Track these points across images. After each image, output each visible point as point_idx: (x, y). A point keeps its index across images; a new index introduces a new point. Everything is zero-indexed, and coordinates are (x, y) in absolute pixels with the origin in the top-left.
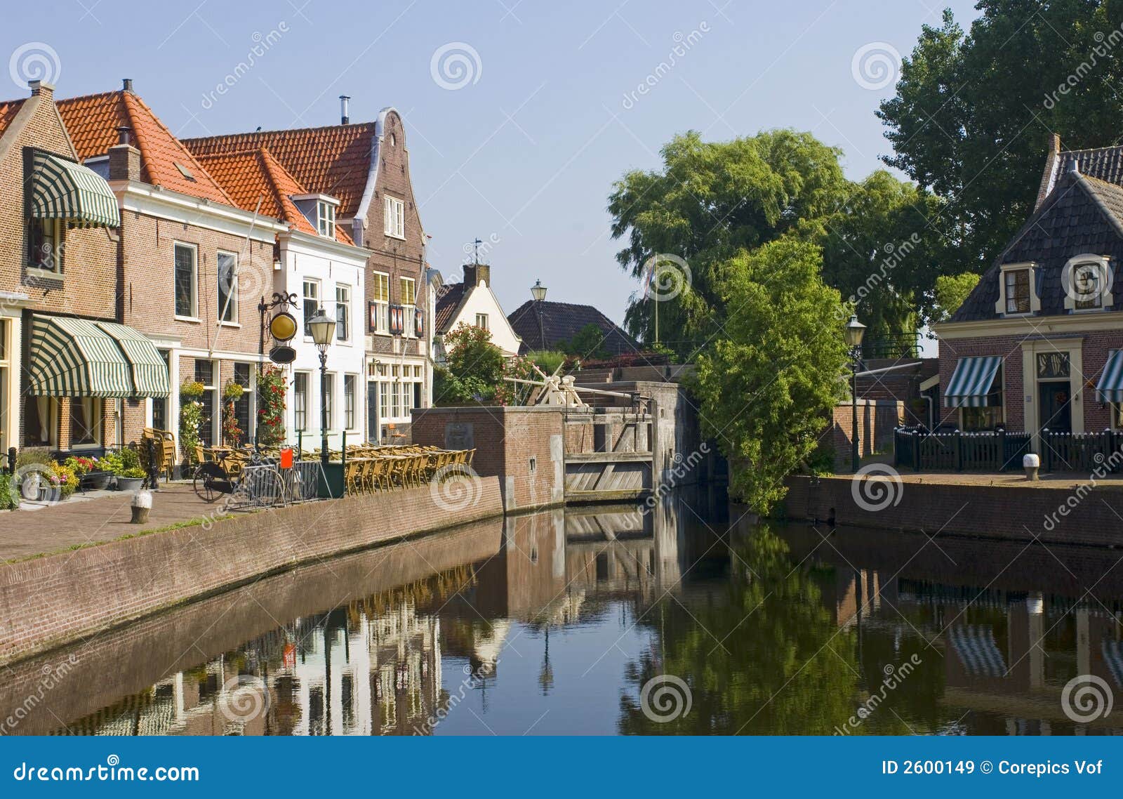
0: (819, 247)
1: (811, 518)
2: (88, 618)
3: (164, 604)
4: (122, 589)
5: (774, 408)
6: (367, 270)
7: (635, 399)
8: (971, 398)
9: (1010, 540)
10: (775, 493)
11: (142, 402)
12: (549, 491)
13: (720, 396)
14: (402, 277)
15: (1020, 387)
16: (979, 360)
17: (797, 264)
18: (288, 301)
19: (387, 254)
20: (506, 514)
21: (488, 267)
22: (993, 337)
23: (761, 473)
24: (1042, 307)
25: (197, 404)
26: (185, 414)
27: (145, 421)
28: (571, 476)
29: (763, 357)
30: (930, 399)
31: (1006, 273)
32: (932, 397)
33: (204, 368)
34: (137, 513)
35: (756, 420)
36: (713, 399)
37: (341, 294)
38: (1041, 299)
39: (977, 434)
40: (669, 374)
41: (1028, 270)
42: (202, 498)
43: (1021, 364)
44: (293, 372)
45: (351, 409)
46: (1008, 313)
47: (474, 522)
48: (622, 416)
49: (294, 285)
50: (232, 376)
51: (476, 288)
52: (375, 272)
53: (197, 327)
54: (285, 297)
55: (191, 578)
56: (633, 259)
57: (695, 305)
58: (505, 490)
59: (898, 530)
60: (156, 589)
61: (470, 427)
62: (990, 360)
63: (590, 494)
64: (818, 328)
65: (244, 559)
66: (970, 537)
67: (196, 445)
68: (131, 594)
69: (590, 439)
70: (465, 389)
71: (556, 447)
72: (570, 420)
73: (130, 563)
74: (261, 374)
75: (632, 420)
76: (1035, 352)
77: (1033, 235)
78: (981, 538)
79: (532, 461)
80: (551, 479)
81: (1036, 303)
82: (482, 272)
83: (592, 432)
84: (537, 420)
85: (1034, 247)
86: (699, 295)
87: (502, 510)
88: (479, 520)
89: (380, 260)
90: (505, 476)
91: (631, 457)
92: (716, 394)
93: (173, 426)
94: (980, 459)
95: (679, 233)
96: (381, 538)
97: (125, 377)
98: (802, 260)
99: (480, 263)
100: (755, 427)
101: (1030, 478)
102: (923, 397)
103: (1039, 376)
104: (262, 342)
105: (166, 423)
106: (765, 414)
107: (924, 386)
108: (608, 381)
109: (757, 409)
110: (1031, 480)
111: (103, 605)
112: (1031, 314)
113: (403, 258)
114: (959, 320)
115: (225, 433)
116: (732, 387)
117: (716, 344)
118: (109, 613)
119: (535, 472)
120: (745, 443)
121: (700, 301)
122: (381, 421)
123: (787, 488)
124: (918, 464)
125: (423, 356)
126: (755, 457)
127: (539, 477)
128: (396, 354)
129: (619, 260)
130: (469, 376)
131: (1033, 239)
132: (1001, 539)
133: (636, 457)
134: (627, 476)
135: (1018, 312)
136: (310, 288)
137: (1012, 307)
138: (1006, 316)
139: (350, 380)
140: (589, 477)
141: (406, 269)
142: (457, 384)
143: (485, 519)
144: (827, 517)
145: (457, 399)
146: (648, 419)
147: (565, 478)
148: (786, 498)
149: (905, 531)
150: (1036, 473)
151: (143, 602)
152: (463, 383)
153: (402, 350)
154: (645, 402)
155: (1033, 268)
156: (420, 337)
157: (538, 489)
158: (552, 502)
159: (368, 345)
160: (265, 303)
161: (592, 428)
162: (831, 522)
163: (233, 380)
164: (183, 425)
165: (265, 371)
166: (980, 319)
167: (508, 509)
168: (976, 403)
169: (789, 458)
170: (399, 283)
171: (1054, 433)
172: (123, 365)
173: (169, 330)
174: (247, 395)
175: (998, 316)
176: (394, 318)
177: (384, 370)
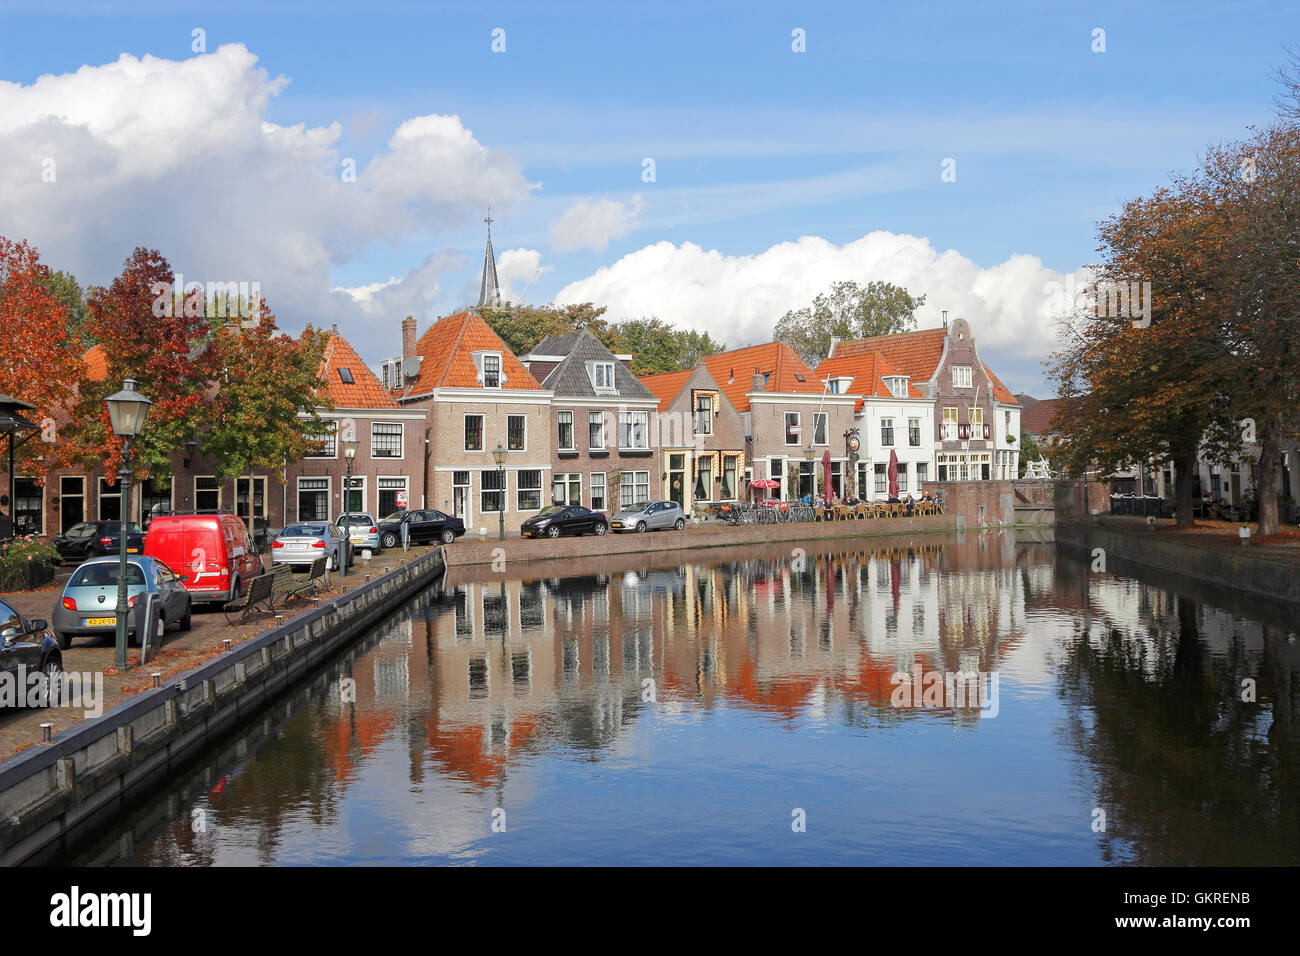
6: (936, 408)
14: (970, 408)
18: (856, 432)
19: (955, 398)
37: (914, 422)
52: (944, 408)
53: (800, 448)
71: (1006, 500)
79: (982, 508)
84: (988, 487)
89: (948, 402)
90: (957, 515)
104: (847, 451)
113: (970, 398)
119: (985, 513)
125: (990, 449)
127: (989, 515)
128: (964, 450)
136: (887, 422)
139: (923, 465)
141: (973, 403)
153: (969, 447)
156: (987, 439)
157: (988, 521)
159: (938, 447)
160: (847, 433)
170: (967, 411)
173: (782, 451)
176: (962, 431)
177: (953, 459)
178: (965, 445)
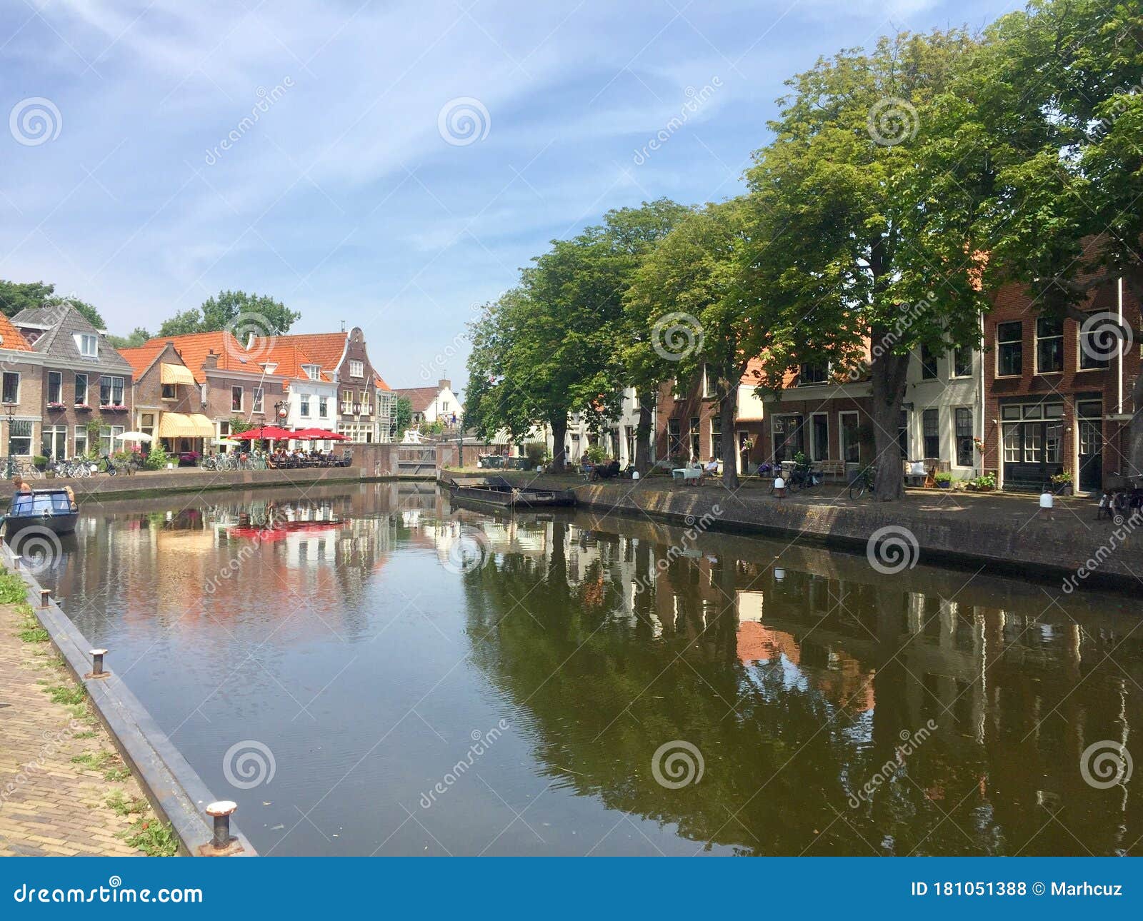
6: (339, 390)
12: (388, 473)
14: (361, 392)
19: (351, 384)
51: (444, 390)
52: (344, 390)
53: (242, 414)
71: (393, 458)
79: (378, 463)
80: (389, 469)
84: (382, 448)
89: (347, 386)
104: (276, 418)
113: (361, 385)
119: (380, 467)
125: (373, 422)
128: (356, 421)
136: (305, 398)
141: (363, 388)
153: (359, 420)
156: (371, 415)
157: (381, 473)
159: (339, 419)
160: (278, 405)
170: (359, 394)
173: (229, 415)
176: (355, 408)
177: (349, 427)
178: (356, 418)
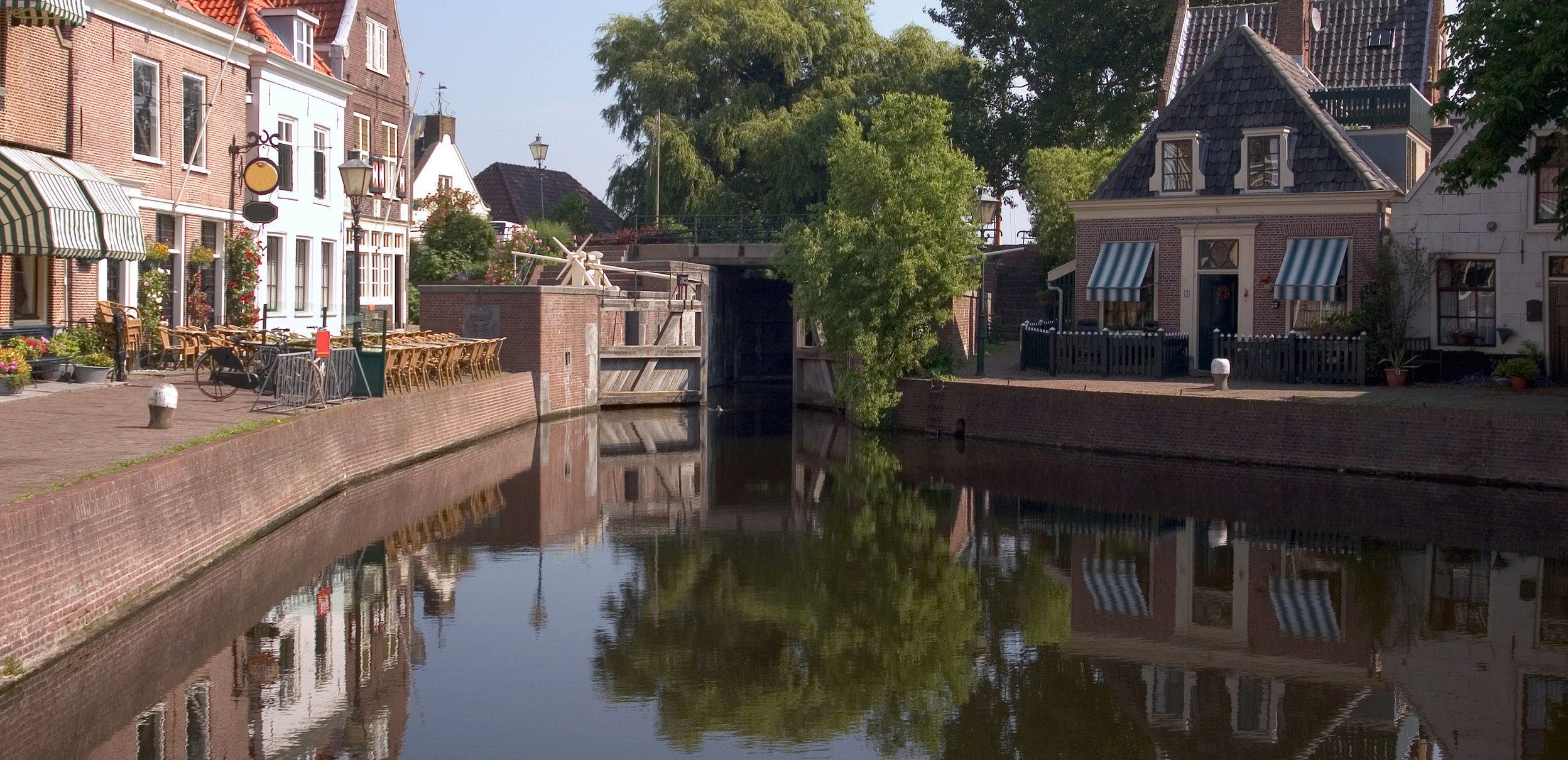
0: (946, 102)
1: (933, 431)
2: (161, 566)
3: (233, 543)
4: (192, 523)
5: (895, 296)
6: (347, 111)
7: (682, 281)
8: (1119, 290)
9: (1206, 460)
10: (887, 399)
11: (93, 266)
12: (583, 391)
13: (829, 279)
14: (384, 123)
15: (1177, 279)
16: (1127, 247)
17: (921, 122)
18: (268, 143)
19: (368, 93)
20: (540, 419)
21: (454, 119)
22: (1145, 220)
23: (874, 374)
24: (1206, 186)
25: (161, 271)
26: (146, 283)
27: (97, 291)
28: (607, 373)
29: (881, 234)
30: (1060, 291)
31: (1164, 143)
32: (1061, 287)
33: (167, 224)
34: (158, 413)
35: (873, 310)
36: (821, 283)
37: (319, 139)
38: (1205, 175)
39: (1124, 334)
40: (696, 253)
41: (1191, 141)
42: (207, 394)
43: (1179, 251)
44: (266, 235)
45: (326, 285)
46: (1163, 191)
47: (512, 429)
48: (667, 301)
49: (268, 124)
50: (198, 236)
51: (440, 145)
52: (355, 114)
53: (159, 171)
54: (264, 138)
55: (257, 505)
56: (621, 119)
57: (700, 174)
58: (539, 389)
59: (1055, 446)
60: (224, 523)
61: (496, 310)
62: (1140, 247)
63: (629, 397)
64: (948, 200)
65: (302, 477)
66: (1153, 456)
67: (159, 325)
68: (201, 530)
69: (621, 330)
70: (445, 265)
71: (592, 337)
72: (607, 305)
73: (198, 485)
74: (232, 236)
75: (679, 307)
76: (1197, 239)
77: (1195, 99)
78: (1170, 457)
79: (567, 354)
80: (585, 376)
81: (1199, 181)
82: (447, 126)
83: (624, 321)
84: (573, 305)
85: (1196, 114)
86: (705, 163)
87: (536, 415)
88: (516, 427)
89: (360, 100)
90: (540, 372)
91: (677, 352)
92: (825, 277)
93: (131, 298)
94: (1127, 363)
95: (683, 88)
96: (429, 449)
97: (93, 230)
98: (929, 116)
99: (444, 114)
100: (871, 319)
101: (1219, 387)
102: (1050, 288)
103: (1200, 267)
104: (233, 195)
105: (120, 295)
106: (883, 302)
107: (1054, 275)
108: (623, 259)
109: (875, 296)
110: (1221, 389)
111: (174, 547)
112: (1193, 192)
113: (385, 99)
114: (1103, 197)
115: (190, 311)
116: (844, 267)
117: (826, 215)
118: (181, 557)
119: (570, 369)
120: (860, 338)
121: (707, 172)
122: (364, 301)
123: (901, 394)
124: (1055, 368)
125: (404, 222)
126: (869, 357)
127: (574, 375)
128: (377, 218)
129: (604, 116)
130: (450, 249)
131: (1194, 104)
132: (1194, 459)
133: (682, 352)
134: (671, 374)
135: (1177, 190)
136: (285, 130)
137: (1170, 184)
138: (1162, 194)
139: (327, 247)
140: (627, 375)
141: (389, 112)
142: (437, 259)
143: (521, 425)
144: (954, 429)
145: (435, 277)
146: (697, 307)
147: (599, 374)
148: (900, 405)
149: (1064, 447)
150: (1225, 382)
151: (214, 540)
152: (443, 257)
153: (383, 213)
154: (694, 286)
155: (1198, 138)
156: (402, 198)
157: (573, 389)
158: (586, 405)
159: (346, 205)
160: (236, 144)
161: (624, 316)
162: (960, 435)
163: (200, 242)
164: (142, 298)
165: (236, 233)
166: (1129, 197)
167: (542, 414)
168: (1126, 296)
169: (905, 357)
170: (380, 130)
171: (1226, 334)
172: (90, 214)
173: (126, 173)
174: (214, 263)
175: (1152, 194)
178: (377, 207)
